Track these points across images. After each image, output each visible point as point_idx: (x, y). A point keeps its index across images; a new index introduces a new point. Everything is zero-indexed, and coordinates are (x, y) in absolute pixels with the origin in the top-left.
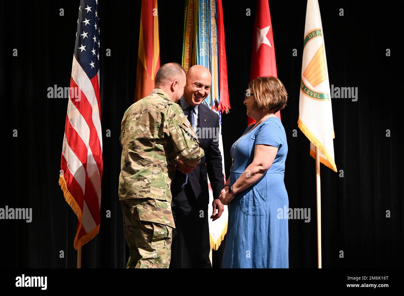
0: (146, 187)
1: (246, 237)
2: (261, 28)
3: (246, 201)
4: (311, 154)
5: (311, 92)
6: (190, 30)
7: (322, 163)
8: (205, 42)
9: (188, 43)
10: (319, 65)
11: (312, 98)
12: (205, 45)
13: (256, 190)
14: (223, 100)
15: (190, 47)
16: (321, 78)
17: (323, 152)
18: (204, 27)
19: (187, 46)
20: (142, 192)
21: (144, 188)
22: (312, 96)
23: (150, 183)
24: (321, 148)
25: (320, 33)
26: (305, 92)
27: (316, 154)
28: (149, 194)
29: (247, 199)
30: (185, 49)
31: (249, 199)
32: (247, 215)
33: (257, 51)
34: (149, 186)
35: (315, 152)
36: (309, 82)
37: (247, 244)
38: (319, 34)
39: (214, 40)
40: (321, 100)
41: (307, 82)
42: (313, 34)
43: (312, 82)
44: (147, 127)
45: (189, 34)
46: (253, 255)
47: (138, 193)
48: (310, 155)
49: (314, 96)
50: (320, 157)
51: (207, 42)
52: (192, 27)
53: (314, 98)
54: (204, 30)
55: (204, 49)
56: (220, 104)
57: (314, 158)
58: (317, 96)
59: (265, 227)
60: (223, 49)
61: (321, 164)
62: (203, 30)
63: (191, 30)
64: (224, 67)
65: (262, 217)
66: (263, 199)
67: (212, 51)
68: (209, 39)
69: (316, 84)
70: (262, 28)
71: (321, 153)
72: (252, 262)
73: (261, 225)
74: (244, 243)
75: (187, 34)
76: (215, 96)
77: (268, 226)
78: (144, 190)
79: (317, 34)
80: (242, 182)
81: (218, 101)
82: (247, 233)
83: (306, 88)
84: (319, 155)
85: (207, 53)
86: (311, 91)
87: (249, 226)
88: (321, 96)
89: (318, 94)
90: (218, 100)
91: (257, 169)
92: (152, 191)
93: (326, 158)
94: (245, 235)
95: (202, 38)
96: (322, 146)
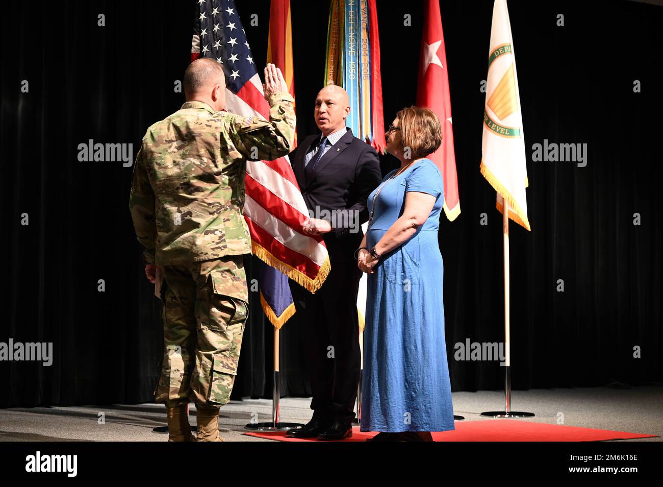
0: (219, 241)
1: (394, 313)
2: (429, 42)
3: (393, 266)
4: (497, 207)
5: (498, 127)
6: (334, 47)
7: (512, 219)
8: (353, 61)
9: (332, 63)
10: (508, 91)
11: (498, 134)
12: (353, 66)
13: (406, 251)
14: (377, 138)
15: (334, 68)
16: (510, 108)
17: (512, 205)
18: (352, 42)
19: (331, 68)
20: (216, 250)
21: (217, 243)
22: (499, 132)
23: (224, 235)
24: (510, 199)
25: (510, 49)
26: (489, 127)
27: (503, 208)
28: (226, 250)
29: (394, 264)
30: (328, 71)
31: (397, 263)
32: (394, 284)
33: (424, 74)
34: (223, 239)
35: (502, 204)
36: (495, 113)
37: (395, 322)
38: (507, 50)
39: (365, 60)
40: (510, 137)
41: (491, 113)
42: (501, 51)
43: (499, 114)
44: (203, 158)
45: (333, 52)
46: (403, 336)
47: (210, 252)
48: (496, 209)
49: (501, 132)
50: (509, 211)
51: (356, 61)
52: (337, 42)
53: (501, 134)
54: (352, 46)
55: (352, 71)
56: (373, 142)
57: (501, 212)
58: (505, 131)
59: (417, 301)
60: (377, 71)
61: (510, 220)
62: (350, 46)
63: (336, 46)
64: (378, 93)
65: (413, 286)
66: (415, 263)
67: (363, 73)
68: (359, 57)
69: (503, 116)
70: (431, 44)
71: (510, 206)
72: (402, 345)
73: (413, 297)
74: (392, 321)
75: (330, 51)
76: (366, 132)
77: (421, 297)
78: (217, 246)
79: (506, 51)
80: (388, 241)
81: (370, 139)
82: (396, 308)
83: (490, 122)
84: (507, 208)
85: (356, 76)
86: (497, 125)
87: (397, 299)
88: (510, 132)
89: (505, 128)
90: (370, 137)
91: (409, 223)
92: (229, 246)
93: (516, 213)
94: (393, 310)
95: (349, 57)
96: (511, 197)
